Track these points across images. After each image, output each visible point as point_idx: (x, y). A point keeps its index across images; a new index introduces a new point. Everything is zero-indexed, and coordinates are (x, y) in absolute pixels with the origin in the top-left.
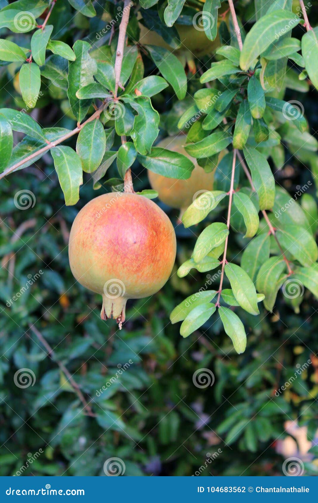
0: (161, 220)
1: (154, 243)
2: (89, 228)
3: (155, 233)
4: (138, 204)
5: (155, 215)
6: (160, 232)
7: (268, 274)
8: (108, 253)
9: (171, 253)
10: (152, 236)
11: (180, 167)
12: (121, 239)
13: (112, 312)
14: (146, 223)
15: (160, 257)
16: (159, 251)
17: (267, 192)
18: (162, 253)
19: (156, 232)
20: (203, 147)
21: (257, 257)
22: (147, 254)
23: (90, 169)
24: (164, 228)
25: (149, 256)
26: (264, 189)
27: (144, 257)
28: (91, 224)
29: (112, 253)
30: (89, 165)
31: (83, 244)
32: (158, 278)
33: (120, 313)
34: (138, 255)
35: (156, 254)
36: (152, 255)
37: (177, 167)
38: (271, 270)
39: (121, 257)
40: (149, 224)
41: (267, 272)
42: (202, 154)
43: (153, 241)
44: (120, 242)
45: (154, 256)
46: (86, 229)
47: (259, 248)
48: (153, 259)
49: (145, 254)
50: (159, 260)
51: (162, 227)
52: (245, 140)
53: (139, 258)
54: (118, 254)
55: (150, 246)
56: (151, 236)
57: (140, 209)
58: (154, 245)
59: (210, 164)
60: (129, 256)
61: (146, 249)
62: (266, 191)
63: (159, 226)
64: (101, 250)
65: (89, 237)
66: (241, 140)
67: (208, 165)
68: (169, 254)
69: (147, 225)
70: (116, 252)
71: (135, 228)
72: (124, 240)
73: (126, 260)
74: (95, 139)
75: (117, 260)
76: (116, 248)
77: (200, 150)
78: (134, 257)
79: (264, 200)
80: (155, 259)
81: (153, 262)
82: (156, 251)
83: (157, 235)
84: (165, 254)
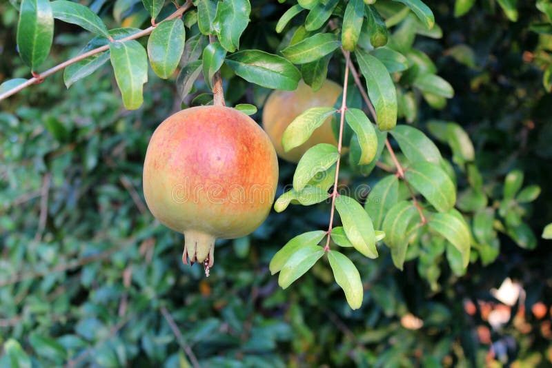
0: (255, 134)
1: (245, 160)
2: (162, 144)
3: (245, 149)
4: (225, 114)
5: (247, 128)
6: (254, 149)
7: (396, 220)
8: (185, 174)
9: (269, 178)
10: (242, 151)
11: (282, 74)
12: (201, 155)
13: (196, 254)
14: (234, 135)
15: (254, 179)
16: (252, 172)
17: (387, 106)
18: (256, 175)
19: (248, 147)
20: (304, 50)
21: (383, 203)
22: (235, 174)
23: (165, 73)
24: (259, 144)
25: (237, 177)
26: (383, 102)
27: (232, 178)
28: (164, 140)
29: (190, 173)
30: (164, 69)
31: (155, 165)
32: (252, 207)
33: (206, 255)
34: (223, 175)
35: (248, 175)
36: (242, 176)
37: (279, 75)
38: (398, 215)
39: (201, 177)
40: (239, 136)
41: (395, 217)
42: (304, 59)
43: (243, 158)
44: (200, 159)
45: (244, 177)
46: (158, 146)
47: (386, 193)
48: (243, 180)
49: (232, 174)
50: (251, 184)
51: (257, 143)
52: (356, 36)
53: (224, 179)
54: (197, 174)
55: (239, 164)
56: (240, 151)
57: (228, 120)
58: (245, 164)
59: (318, 79)
60: (211, 176)
61: (234, 167)
62: (385, 104)
63: (253, 140)
64: (176, 170)
65: (162, 156)
66: (351, 37)
67: (315, 81)
68: (266, 177)
69: (235, 138)
70: (195, 172)
71: (220, 140)
72: (204, 155)
73: (208, 181)
74: (173, 38)
75: (196, 182)
76: (195, 166)
77: (301, 53)
78: (218, 178)
79: (383, 117)
80: (247, 181)
81: (243, 185)
82: (247, 171)
83: (249, 150)
84: (260, 176)
